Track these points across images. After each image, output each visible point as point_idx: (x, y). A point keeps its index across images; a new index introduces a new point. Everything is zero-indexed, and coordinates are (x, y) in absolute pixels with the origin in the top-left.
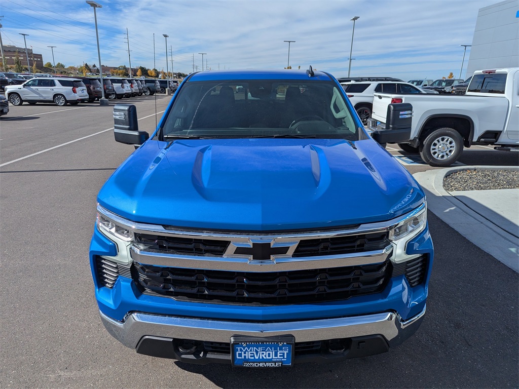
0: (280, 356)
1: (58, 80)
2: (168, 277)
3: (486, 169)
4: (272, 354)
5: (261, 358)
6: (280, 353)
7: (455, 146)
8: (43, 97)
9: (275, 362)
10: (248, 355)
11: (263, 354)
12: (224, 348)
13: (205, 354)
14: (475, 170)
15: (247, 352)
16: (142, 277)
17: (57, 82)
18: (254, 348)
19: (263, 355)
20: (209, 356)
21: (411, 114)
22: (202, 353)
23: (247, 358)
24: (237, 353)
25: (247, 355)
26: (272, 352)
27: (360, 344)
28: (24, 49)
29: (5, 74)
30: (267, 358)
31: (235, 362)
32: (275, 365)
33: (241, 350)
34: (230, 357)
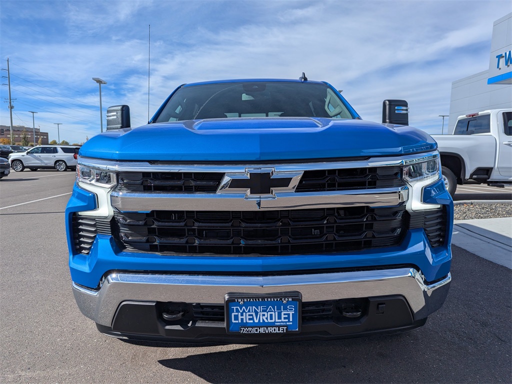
0: (285, 318)
1: (61, 148)
2: (153, 226)
3: (483, 203)
4: (275, 315)
5: (261, 321)
6: (284, 314)
7: (448, 183)
8: (44, 163)
9: (279, 327)
10: (246, 318)
11: (264, 315)
12: (217, 312)
13: (194, 323)
14: (472, 204)
15: (244, 314)
16: (123, 231)
17: (59, 149)
18: (254, 307)
19: (264, 317)
20: (199, 324)
21: (407, 110)
22: (191, 322)
23: (245, 321)
24: (233, 314)
25: (244, 317)
26: (275, 312)
27: (380, 306)
28: (32, 129)
29: (11, 147)
30: (270, 321)
31: (230, 328)
32: (279, 330)
33: (237, 311)
34: (224, 325)
